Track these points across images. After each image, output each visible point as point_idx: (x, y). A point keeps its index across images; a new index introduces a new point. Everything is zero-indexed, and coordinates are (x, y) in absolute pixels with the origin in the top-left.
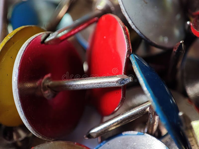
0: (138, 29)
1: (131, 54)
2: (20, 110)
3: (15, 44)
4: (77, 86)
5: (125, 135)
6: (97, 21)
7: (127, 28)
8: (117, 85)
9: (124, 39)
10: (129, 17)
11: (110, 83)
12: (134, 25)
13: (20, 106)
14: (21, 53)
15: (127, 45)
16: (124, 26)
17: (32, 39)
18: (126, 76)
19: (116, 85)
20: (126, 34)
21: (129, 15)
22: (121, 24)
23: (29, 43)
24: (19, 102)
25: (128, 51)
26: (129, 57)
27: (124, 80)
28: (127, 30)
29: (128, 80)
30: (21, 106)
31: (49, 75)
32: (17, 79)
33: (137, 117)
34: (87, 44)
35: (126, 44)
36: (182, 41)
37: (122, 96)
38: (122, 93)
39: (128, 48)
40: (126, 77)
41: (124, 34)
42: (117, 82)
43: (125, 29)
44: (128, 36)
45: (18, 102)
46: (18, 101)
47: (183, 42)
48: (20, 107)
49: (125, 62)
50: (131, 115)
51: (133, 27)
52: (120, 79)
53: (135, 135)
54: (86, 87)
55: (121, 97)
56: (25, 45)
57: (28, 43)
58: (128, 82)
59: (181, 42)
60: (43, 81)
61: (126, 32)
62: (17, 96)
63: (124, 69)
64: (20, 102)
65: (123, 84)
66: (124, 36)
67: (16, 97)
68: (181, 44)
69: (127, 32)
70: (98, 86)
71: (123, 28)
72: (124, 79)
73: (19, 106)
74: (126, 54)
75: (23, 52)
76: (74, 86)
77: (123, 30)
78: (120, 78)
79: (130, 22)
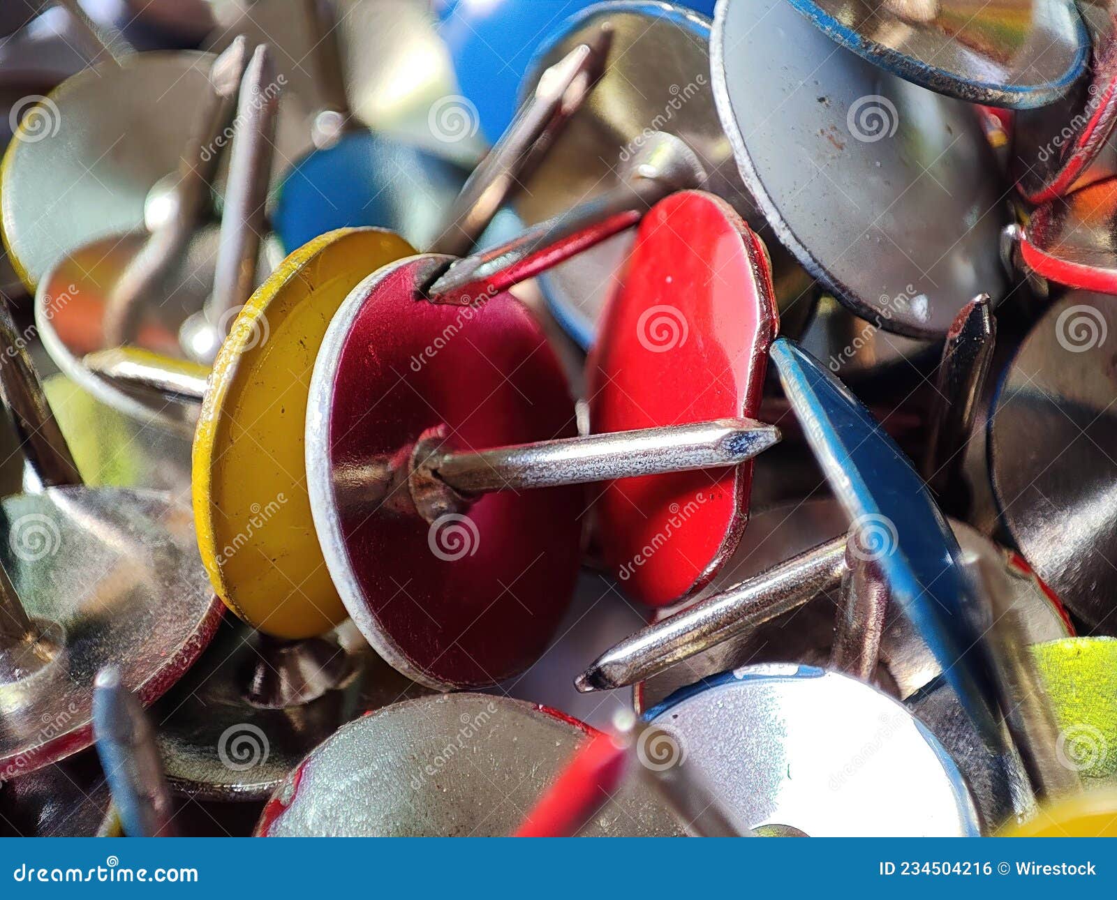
0: (804, 247)
1: (774, 340)
2: (333, 545)
3: (317, 291)
4: (553, 467)
5: (747, 678)
6: (637, 224)
7: (760, 240)
8: (718, 459)
9: (749, 281)
10: (770, 198)
11: (689, 449)
12: (789, 229)
13: (332, 527)
14: (342, 324)
15: (761, 302)
16: (745, 231)
17: (382, 276)
18: (753, 422)
19: (715, 456)
20: (757, 260)
21: (769, 191)
22: (736, 224)
23: (375, 290)
24: (331, 511)
25: (764, 327)
26: (767, 349)
27: (748, 439)
28: (761, 247)
29: (761, 439)
30: (336, 529)
31: (439, 431)
32: (326, 421)
33: (798, 599)
34: (590, 329)
35: (756, 297)
36: (984, 296)
37: (735, 510)
38: (735, 494)
39: (763, 314)
40: (753, 427)
41: (748, 259)
42: (718, 445)
43: (752, 245)
44: (762, 269)
45: (327, 509)
46: (325, 505)
47: (984, 299)
48: (333, 533)
49: (750, 370)
50: (773, 591)
51: (785, 237)
52: (731, 434)
53: (788, 677)
54: (590, 472)
55: (734, 514)
56: (359, 295)
57: (368, 288)
58: (763, 445)
59: (978, 299)
60: (417, 449)
61: (756, 252)
62: (323, 487)
63: (745, 399)
64: (336, 510)
65: (739, 455)
66: (750, 270)
67: (321, 491)
68: (979, 305)
69: (760, 253)
70: (639, 466)
71: (744, 238)
72: (747, 433)
73: (328, 525)
74: (755, 338)
75: (349, 320)
76: (541, 470)
77: (743, 247)
78: (728, 431)
79: (773, 219)
